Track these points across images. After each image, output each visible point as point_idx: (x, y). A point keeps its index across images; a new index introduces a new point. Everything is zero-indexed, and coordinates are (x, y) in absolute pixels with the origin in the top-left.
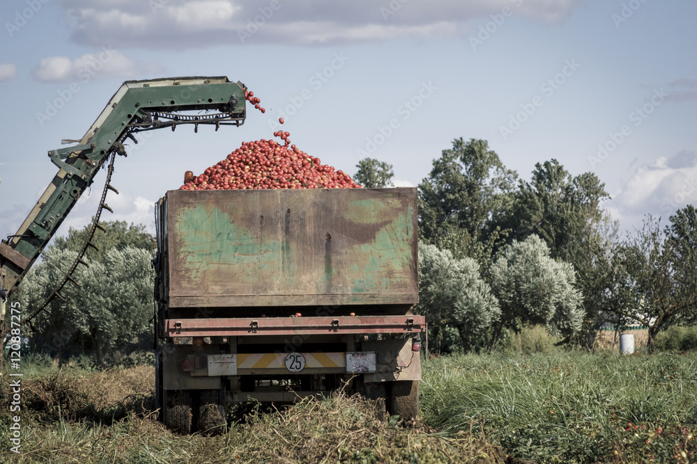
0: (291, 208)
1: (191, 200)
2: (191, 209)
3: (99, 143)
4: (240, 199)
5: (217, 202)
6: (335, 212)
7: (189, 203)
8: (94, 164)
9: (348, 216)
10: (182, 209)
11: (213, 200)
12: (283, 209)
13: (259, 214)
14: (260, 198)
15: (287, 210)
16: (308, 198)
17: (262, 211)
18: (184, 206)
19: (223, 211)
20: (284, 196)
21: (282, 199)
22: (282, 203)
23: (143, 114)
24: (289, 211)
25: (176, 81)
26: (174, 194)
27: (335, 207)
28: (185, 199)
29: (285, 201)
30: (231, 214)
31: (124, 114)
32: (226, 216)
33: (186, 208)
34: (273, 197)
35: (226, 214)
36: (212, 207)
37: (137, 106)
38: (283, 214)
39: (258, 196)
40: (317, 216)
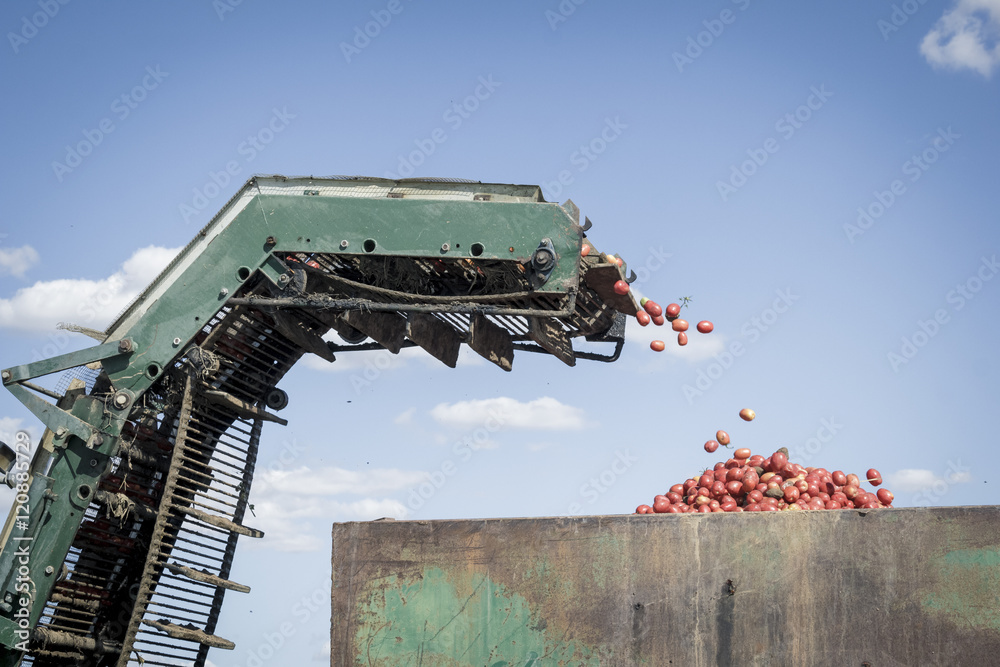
0: (736, 577)
1: (406, 554)
2: (407, 581)
3: (147, 343)
4: (564, 549)
5: (490, 559)
6: (889, 589)
7: (401, 564)
8: (121, 400)
9: (934, 606)
10: (377, 583)
11: (478, 553)
12: (709, 582)
13: (628, 599)
14: (632, 543)
15: (722, 582)
16: (795, 541)
17: (638, 587)
18: (386, 572)
19: (510, 590)
20: (712, 537)
21: (705, 546)
22: (706, 562)
23: (280, 270)
24: (729, 588)
25: (397, 190)
26: (354, 533)
27: (891, 574)
28: (389, 549)
29: (717, 554)
30: (536, 598)
31: (230, 266)
32: (520, 604)
33: (392, 580)
34: (676, 539)
35: (519, 600)
36: (475, 574)
37: (268, 246)
38: (708, 597)
39: (626, 538)
40: (829, 606)
